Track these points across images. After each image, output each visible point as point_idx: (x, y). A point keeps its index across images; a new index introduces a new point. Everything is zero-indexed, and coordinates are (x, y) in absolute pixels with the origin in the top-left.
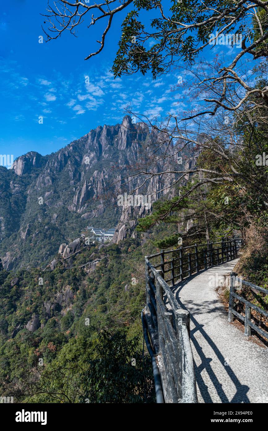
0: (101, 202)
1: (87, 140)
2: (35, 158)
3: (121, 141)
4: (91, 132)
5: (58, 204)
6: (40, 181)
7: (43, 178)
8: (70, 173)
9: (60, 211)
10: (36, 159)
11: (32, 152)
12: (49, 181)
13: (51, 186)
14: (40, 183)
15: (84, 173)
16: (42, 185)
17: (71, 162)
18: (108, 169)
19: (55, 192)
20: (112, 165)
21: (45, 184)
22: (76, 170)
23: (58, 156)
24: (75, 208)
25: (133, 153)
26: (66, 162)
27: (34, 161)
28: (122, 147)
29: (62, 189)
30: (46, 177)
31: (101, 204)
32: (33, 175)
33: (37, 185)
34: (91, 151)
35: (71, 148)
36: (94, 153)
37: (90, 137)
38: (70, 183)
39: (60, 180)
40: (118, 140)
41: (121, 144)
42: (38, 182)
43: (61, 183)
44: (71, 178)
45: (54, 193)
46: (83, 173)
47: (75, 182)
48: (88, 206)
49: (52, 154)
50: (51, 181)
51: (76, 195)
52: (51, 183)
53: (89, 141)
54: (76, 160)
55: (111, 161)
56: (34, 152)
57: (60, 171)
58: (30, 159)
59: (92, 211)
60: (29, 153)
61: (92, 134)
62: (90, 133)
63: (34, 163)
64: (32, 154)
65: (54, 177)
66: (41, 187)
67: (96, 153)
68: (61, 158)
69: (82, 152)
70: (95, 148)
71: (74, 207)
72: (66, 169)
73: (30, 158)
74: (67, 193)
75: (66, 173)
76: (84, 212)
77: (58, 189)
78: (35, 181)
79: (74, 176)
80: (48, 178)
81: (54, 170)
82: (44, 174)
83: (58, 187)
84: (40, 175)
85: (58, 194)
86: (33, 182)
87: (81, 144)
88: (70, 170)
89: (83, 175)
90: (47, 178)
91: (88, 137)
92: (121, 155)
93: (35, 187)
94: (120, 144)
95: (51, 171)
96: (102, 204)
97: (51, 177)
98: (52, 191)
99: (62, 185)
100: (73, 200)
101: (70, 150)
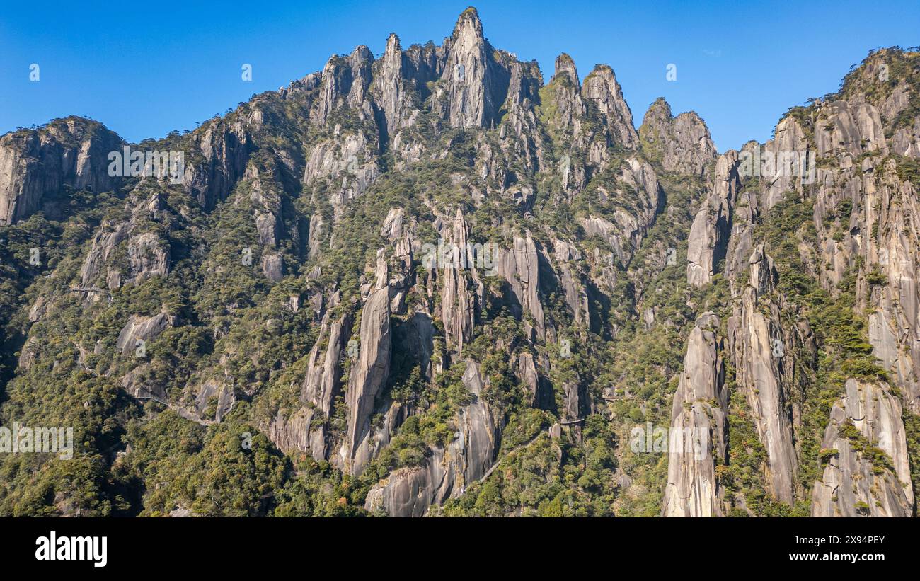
0: (476, 391)
1: (317, 94)
2: (86, 146)
3: (464, 98)
4: (332, 62)
5: (201, 389)
6: (99, 256)
7: (119, 239)
8: (261, 218)
9: (220, 483)
10: (90, 152)
11: (72, 118)
12: (151, 256)
13: (162, 283)
14: (100, 264)
15: (325, 219)
16: (113, 275)
17: (262, 169)
18: (447, 203)
19: (186, 314)
20: (464, 187)
21: (127, 272)
22: (285, 203)
23: (199, 141)
24: (318, 437)
25: (521, 143)
26: (238, 172)
27: (82, 158)
28: (470, 119)
29: (223, 298)
30: (136, 233)
31: (475, 400)
32: (72, 226)
33: (83, 273)
34: (346, 127)
35: (257, 115)
36: (361, 137)
37: (329, 83)
38: (263, 265)
39: (208, 250)
40: (446, 93)
41: (463, 111)
42: (88, 261)
43: (213, 266)
44: (266, 239)
45: (177, 324)
46: (317, 222)
47: (284, 264)
48: (399, 419)
49: (170, 136)
50: (161, 257)
51: (323, 348)
52: (160, 268)
53: (326, 96)
54: (280, 166)
55: (455, 170)
56: (82, 123)
57: (209, 207)
58: (60, 149)
59: (429, 453)
60: (61, 124)
61: (337, 70)
62: (328, 67)
63: (79, 169)
64: (71, 129)
65: (178, 235)
66: (105, 287)
67: (367, 137)
68: (216, 150)
69: (300, 138)
70: (362, 117)
71: (312, 428)
72: (239, 197)
73: (59, 145)
74: (254, 328)
75: (239, 219)
76: (382, 470)
77: (202, 300)
78: (79, 254)
79: (281, 232)
80: (147, 238)
81: (181, 201)
82: (126, 219)
83: (198, 287)
84: (105, 223)
85: (199, 329)
86: (68, 260)
87: (295, 105)
88: (257, 205)
89: (319, 231)
90: (141, 239)
91: (318, 82)
92: (485, 146)
93: (74, 286)
94: (459, 108)
95: (162, 205)
96: (480, 401)
97: (163, 234)
98: (165, 310)
99: (225, 279)
100: (301, 378)
101: (253, 122)
